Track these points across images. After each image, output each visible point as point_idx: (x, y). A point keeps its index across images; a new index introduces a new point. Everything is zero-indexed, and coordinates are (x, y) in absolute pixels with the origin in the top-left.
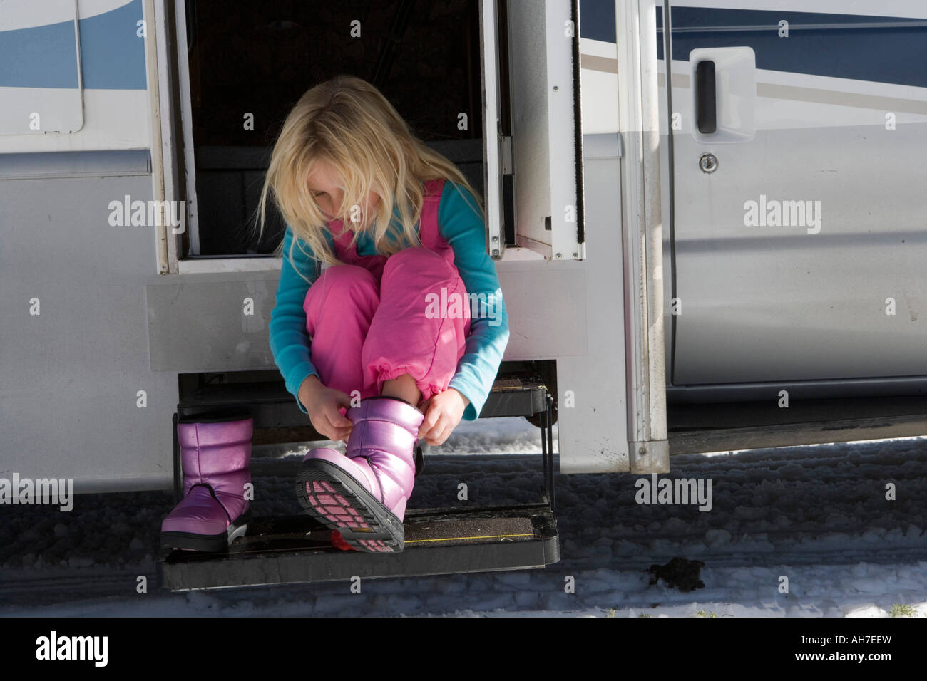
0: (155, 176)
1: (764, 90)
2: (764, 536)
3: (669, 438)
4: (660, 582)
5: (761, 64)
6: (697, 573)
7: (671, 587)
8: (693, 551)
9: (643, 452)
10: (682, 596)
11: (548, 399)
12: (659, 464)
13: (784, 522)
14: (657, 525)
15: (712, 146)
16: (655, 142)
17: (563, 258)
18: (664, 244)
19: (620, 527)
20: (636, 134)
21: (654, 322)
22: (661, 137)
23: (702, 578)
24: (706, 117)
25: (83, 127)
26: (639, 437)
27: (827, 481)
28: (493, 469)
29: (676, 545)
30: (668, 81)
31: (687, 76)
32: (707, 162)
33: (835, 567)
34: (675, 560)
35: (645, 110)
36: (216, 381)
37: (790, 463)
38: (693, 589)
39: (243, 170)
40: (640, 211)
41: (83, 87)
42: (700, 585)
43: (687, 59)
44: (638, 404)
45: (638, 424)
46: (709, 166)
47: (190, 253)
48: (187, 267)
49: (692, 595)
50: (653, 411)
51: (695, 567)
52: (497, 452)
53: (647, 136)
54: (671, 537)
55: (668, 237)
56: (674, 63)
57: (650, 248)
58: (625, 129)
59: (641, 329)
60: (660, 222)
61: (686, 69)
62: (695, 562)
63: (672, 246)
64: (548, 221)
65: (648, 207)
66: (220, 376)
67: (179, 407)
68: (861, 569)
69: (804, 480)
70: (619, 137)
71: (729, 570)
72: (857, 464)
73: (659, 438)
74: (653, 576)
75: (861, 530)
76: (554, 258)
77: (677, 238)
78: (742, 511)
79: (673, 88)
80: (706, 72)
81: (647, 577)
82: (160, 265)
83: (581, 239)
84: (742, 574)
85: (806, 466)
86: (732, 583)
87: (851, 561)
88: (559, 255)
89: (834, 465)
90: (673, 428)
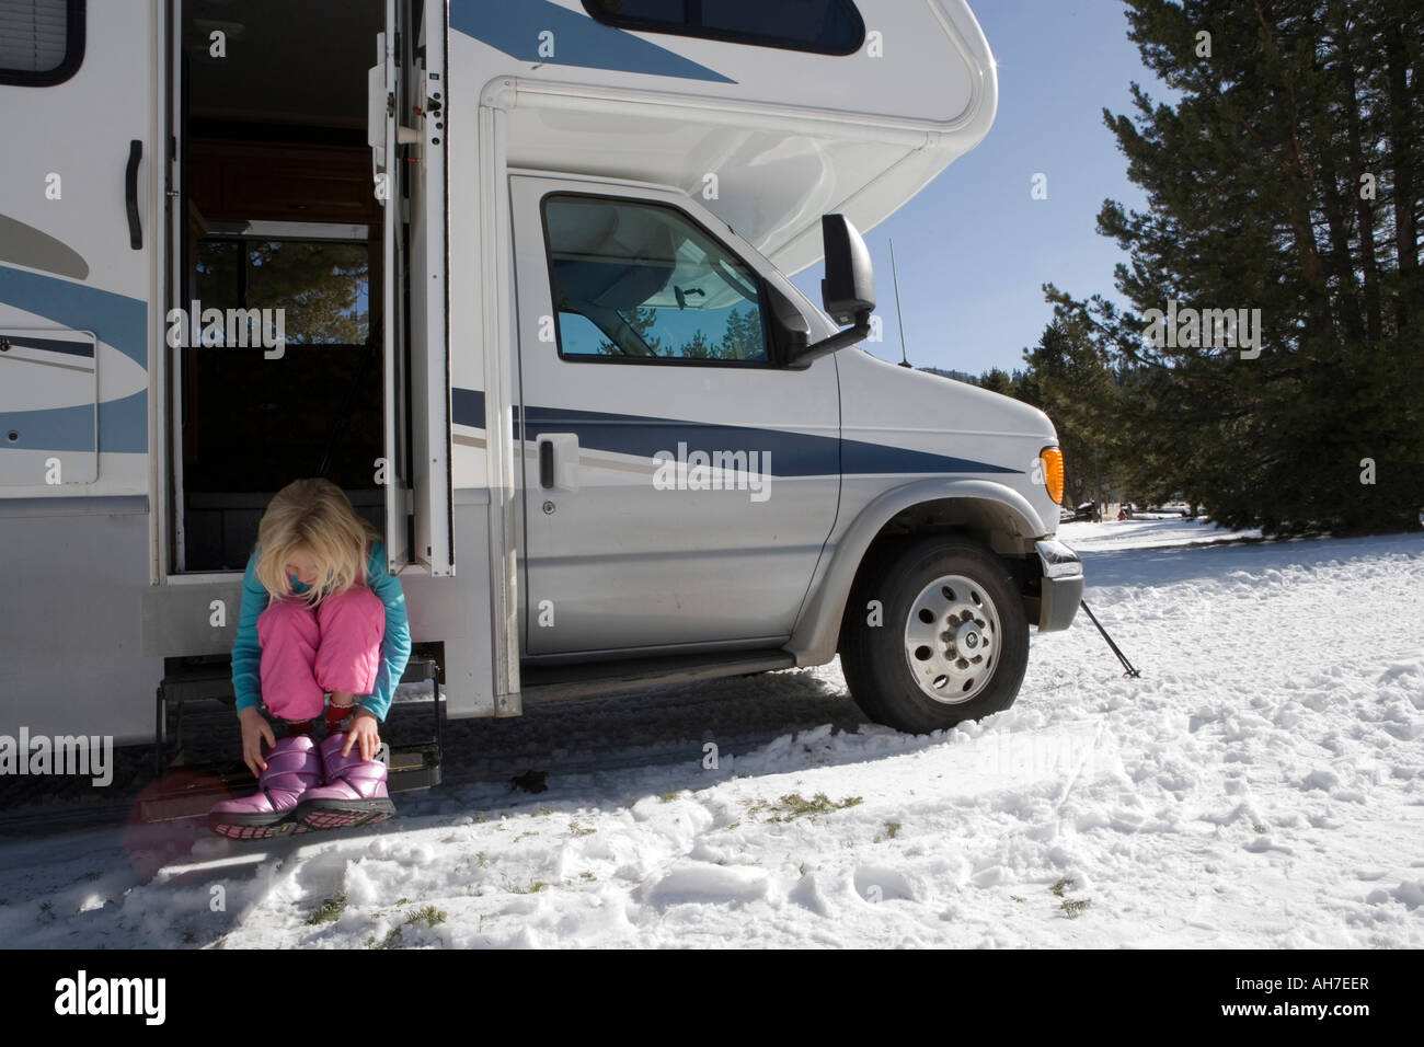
0: (151, 515)
1: (583, 461)
2: (589, 751)
3: (522, 692)
4: (518, 788)
5: (583, 444)
6: (543, 780)
7: (525, 791)
8: (542, 765)
9: (504, 702)
10: (532, 797)
11: (436, 670)
12: (514, 710)
13: (603, 741)
14: (520, 748)
15: (552, 497)
16: (512, 495)
17: (441, 575)
18: (518, 561)
19: (495, 750)
20: (498, 489)
21: (511, 614)
22: (516, 491)
23: (547, 784)
24: (548, 477)
25: (98, 477)
26: (501, 692)
27: (634, 710)
28: (412, 713)
29: (532, 761)
30: (521, 454)
31: (534, 451)
32: (548, 507)
33: (633, 770)
34: (530, 772)
35: (505, 474)
36: (196, 661)
37: (611, 699)
38: (540, 791)
39: (222, 510)
40: (501, 539)
41: (99, 451)
42: (546, 788)
43: (535, 440)
44: (499, 669)
45: (500, 683)
46: (549, 509)
47: (177, 569)
48: (174, 580)
49: (539, 796)
50: (510, 675)
51: (543, 775)
52: (418, 700)
53: (506, 490)
54: (529, 756)
55: (522, 556)
56: (526, 442)
57: (508, 564)
58: (491, 486)
59: (502, 619)
60: (514, 546)
61: (534, 447)
62: (543, 773)
63: (524, 563)
64: (429, 549)
65: (507, 537)
66: (200, 658)
67: (162, 683)
68: (649, 770)
69: (620, 711)
70: (488, 490)
71: (564, 777)
72: (653, 698)
73: (514, 692)
74: (514, 784)
75: (651, 743)
76: (433, 575)
77: (529, 556)
78: (577, 735)
79: (526, 459)
80: (547, 448)
81: (510, 786)
82: (152, 578)
83: (451, 562)
84: (572, 779)
85: (621, 701)
86: (566, 786)
87: (644, 764)
88: (436, 573)
89: (639, 699)
90: (523, 685)
